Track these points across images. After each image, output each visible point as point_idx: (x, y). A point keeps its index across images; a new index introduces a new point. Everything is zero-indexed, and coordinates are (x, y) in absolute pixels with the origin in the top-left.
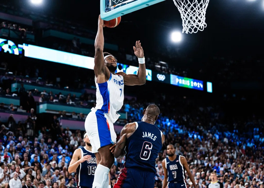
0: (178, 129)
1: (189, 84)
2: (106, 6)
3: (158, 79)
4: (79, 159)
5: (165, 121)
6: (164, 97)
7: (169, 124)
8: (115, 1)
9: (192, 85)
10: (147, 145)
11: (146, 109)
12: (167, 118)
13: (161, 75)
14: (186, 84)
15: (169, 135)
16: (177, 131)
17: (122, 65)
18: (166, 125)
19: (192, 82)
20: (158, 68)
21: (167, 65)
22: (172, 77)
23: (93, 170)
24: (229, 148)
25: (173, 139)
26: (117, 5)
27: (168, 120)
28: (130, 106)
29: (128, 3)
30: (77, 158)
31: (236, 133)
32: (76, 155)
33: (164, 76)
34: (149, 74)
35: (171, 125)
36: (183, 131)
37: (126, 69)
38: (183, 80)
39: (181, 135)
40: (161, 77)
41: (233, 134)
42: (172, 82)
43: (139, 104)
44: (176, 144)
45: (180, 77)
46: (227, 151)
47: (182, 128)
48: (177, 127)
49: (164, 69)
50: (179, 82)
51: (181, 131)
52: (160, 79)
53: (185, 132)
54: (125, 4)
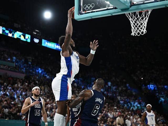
0: (46, 76)
1: (53, 47)
2: (79, 11)
3: (34, 41)
4: (29, 104)
5: (38, 69)
6: (37, 54)
7: (40, 72)
8: (85, 9)
9: (55, 47)
10: (97, 107)
11: (96, 81)
12: (40, 68)
13: (36, 39)
14: (52, 46)
15: (41, 79)
16: (46, 77)
17: (12, 30)
18: (38, 72)
19: (55, 45)
20: (34, 34)
21: (40, 33)
22: (43, 41)
23: (38, 112)
24: (78, 89)
25: (43, 82)
26: (87, 12)
27: (40, 69)
28: (16, 58)
29: (97, 11)
30: (28, 104)
31: (81, 80)
32: (27, 102)
33: (38, 40)
34: (29, 38)
35: (41, 73)
36: (49, 77)
37: (14, 33)
38: (50, 44)
39: (48, 79)
40: (36, 41)
41: (79, 81)
42: (43, 45)
43: (22, 57)
44: (45, 86)
45: (48, 42)
46: (77, 92)
47: (48, 75)
48: (46, 74)
49: (38, 35)
50: (47, 45)
51: (48, 77)
52: (35, 42)
53: (50, 78)
54: (94, 12)
